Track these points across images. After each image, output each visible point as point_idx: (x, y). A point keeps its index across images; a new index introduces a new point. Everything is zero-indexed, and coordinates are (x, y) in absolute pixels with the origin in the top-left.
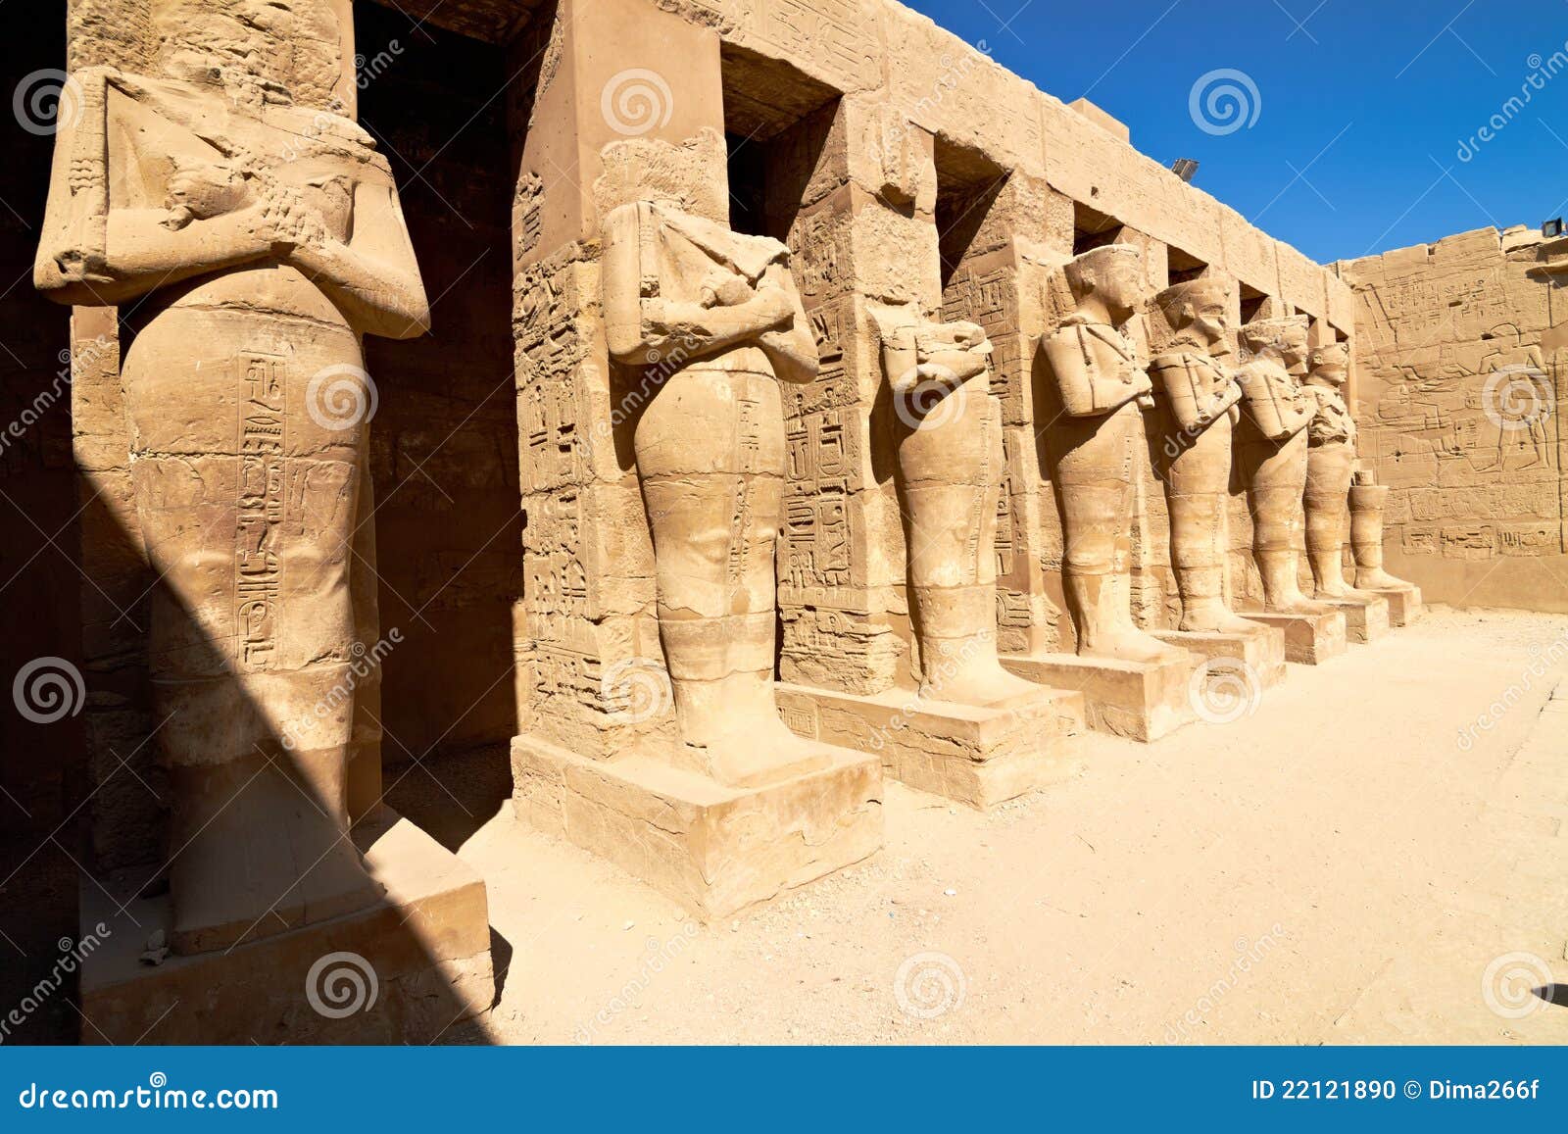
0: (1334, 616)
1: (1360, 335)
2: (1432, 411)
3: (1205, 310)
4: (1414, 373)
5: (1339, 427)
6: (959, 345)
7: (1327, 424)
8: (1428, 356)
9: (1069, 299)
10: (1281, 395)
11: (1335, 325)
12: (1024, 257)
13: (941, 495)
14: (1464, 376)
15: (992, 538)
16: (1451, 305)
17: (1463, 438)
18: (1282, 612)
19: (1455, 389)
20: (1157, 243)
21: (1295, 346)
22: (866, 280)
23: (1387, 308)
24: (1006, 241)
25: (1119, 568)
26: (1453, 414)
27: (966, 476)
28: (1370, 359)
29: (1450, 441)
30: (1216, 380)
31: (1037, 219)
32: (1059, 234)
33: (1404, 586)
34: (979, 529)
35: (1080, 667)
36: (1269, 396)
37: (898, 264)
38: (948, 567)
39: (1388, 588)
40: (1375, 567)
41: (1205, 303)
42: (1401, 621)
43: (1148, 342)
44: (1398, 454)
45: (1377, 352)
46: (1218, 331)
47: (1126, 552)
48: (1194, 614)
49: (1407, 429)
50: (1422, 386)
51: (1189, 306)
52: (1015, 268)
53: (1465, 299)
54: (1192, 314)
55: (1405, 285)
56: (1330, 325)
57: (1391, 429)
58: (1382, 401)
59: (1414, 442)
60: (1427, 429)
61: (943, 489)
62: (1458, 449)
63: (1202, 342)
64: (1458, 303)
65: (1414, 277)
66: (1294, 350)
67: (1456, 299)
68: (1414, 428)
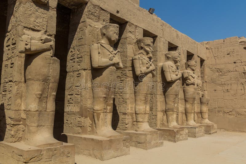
0: (184, 130)
1: (208, 60)
2: (222, 80)
3: (146, 46)
4: (219, 70)
5: (193, 81)
6: (41, 42)
7: (190, 80)
8: (222, 66)
9: (101, 37)
10: (172, 70)
11: (200, 56)
12: (90, 25)
13: (33, 84)
14: (230, 72)
15: (52, 98)
16: (228, 54)
17: (229, 87)
18: (170, 128)
19: (228, 75)
20: (140, 28)
21: (176, 58)
22: (25, 23)
23: (214, 54)
24: (85, 20)
25: (108, 111)
26: (227, 81)
27: (41, 79)
28: (210, 66)
29: (226, 87)
30: (147, 64)
31: (96, 16)
32: (104, 21)
33: (212, 124)
34: (48, 95)
35: (90, 138)
36: (168, 70)
37: (38, 20)
38: (33, 105)
39: (208, 124)
40: (206, 119)
41: (146, 44)
42: (210, 133)
43: (134, 53)
44: (215, 90)
45: (211, 65)
46: (149, 51)
47: (110, 107)
48: (139, 127)
49: (217, 84)
50: (221, 74)
51: (142, 44)
52: (87, 27)
53: (231, 53)
54: (143, 46)
55: (218, 49)
56: (198, 57)
57: (214, 84)
58: (212, 77)
59: (219, 88)
60: (222, 85)
61: (33, 82)
62: (228, 90)
63: (145, 53)
64: (229, 54)
65: (220, 47)
66: (176, 59)
67: (228, 53)
68: (219, 84)
